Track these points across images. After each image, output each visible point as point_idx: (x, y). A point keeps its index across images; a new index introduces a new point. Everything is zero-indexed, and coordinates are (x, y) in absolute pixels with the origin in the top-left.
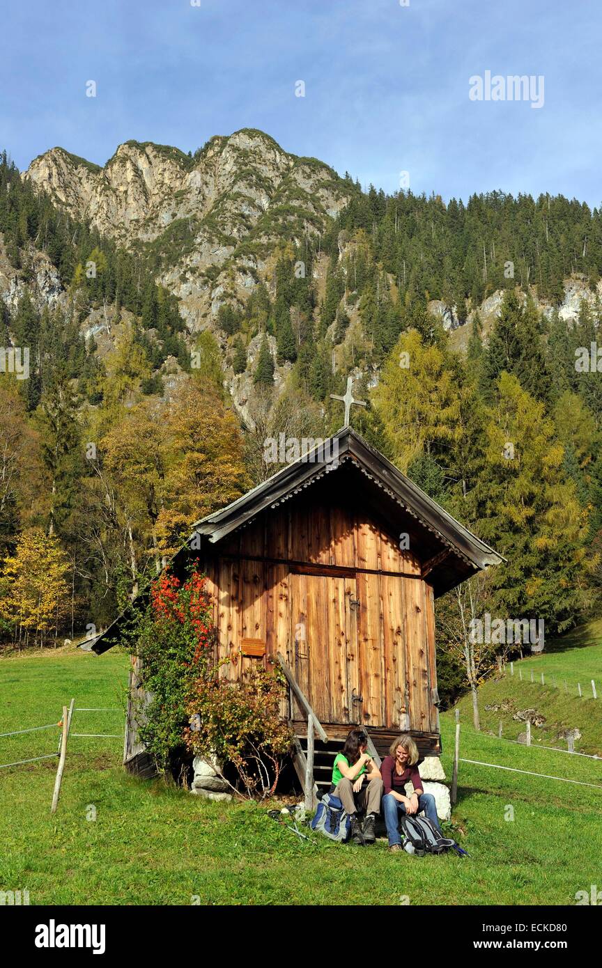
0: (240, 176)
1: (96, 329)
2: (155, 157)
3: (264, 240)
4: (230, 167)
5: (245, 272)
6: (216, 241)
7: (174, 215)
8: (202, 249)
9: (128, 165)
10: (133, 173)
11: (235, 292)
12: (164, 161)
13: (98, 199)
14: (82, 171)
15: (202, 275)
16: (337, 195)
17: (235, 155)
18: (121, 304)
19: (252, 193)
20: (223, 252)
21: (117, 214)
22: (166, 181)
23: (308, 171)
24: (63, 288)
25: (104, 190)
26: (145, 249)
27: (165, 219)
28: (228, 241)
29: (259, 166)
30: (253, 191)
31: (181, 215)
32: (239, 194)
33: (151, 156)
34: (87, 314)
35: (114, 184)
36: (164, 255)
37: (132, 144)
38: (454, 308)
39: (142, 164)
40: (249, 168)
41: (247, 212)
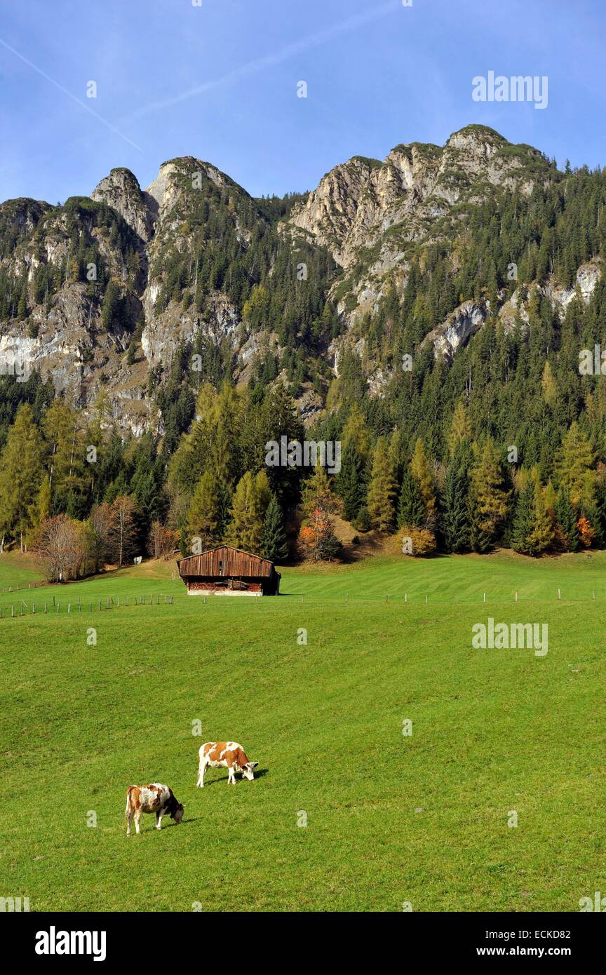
0: (442, 178)
1: (249, 351)
2: (417, 156)
4: (442, 169)
6: (397, 248)
7: (392, 221)
8: (384, 257)
9: (390, 170)
10: (391, 179)
12: (422, 160)
15: (377, 281)
17: (448, 156)
19: (446, 194)
20: (399, 256)
21: (373, 218)
23: (502, 162)
24: (240, 320)
27: (385, 226)
28: (407, 246)
29: (465, 163)
30: (448, 192)
31: (397, 221)
33: (414, 156)
34: (246, 341)
35: (377, 190)
37: (399, 149)
38: (488, 303)
39: (404, 165)
40: (455, 169)
41: (435, 214)
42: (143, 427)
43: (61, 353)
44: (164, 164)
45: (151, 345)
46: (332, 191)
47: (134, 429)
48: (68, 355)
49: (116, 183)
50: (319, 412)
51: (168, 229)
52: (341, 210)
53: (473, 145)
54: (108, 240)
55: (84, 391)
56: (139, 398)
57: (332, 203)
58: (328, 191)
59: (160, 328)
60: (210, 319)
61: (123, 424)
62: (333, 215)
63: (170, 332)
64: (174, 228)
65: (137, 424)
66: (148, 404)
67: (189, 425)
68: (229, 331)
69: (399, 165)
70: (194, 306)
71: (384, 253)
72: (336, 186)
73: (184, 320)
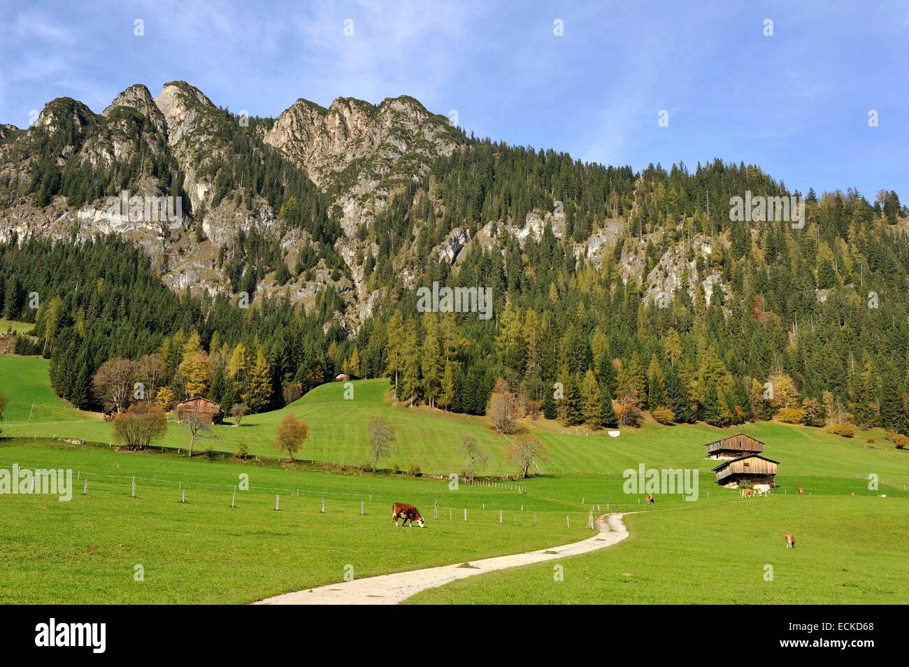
0: (392, 131)
1: (289, 242)
2: (354, 108)
3: (395, 177)
4: (388, 124)
5: (381, 199)
6: (370, 177)
7: (354, 155)
8: (361, 182)
9: (337, 115)
10: (339, 122)
11: (374, 211)
12: (358, 112)
13: (318, 139)
14: (315, 113)
15: (359, 199)
16: (447, 142)
17: (392, 115)
18: (303, 227)
19: (396, 143)
20: (374, 184)
21: (328, 149)
22: (359, 126)
23: (432, 126)
24: (275, 218)
25: (321, 133)
26: (336, 177)
27: (349, 158)
28: (376, 177)
29: (405, 122)
30: (397, 141)
31: (358, 156)
32: (388, 145)
33: (352, 108)
34: (285, 234)
35: (328, 128)
36: (343, 184)
37: (341, 100)
38: (468, 231)
39: (346, 113)
40: (399, 125)
41: (392, 156)
42: (217, 290)
43: (146, 229)
44: (167, 85)
45: (211, 229)
46: (292, 123)
47: (210, 291)
48: (152, 231)
49: (139, 97)
50: (351, 291)
51: (199, 140)
52: (299, 138)
53: (409, 110)
54: (156, 143)
55: (166, 258)
56: (211, 268)
57: (293, 132)
58: (290, 123)
59: (218, 217)
60: (256, 215)
61: (201, 286)
62: (295, 141)
63: (227, 222)
64: (203, 140)
65: (213, 288)
66: (220, 273)
67: (254, 291)
68: (268, 225)
69: (343, 112)
70: (243, 205)
71: (361, 180)
72: (295, 119)
73: (237, 214)
